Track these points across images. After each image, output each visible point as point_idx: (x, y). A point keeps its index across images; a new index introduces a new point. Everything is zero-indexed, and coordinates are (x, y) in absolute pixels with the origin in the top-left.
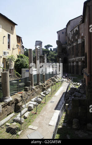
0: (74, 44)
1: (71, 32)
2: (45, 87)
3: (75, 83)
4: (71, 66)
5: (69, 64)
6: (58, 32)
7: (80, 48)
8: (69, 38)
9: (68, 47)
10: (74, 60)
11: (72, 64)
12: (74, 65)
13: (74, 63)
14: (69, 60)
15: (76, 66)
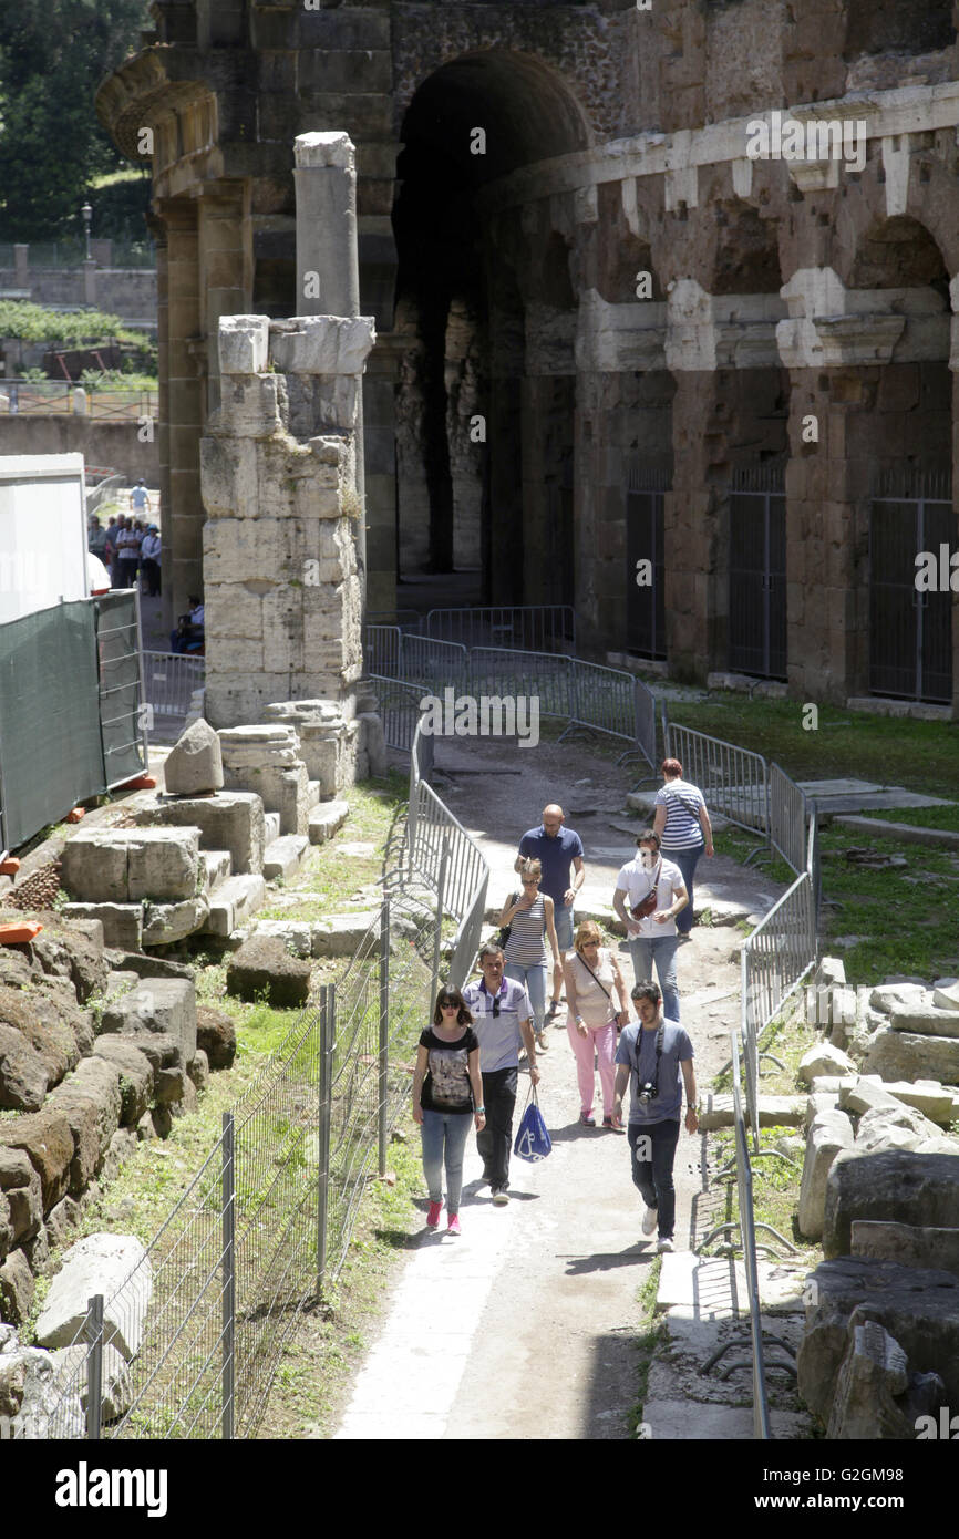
10: (797, 195)
11: (710, 338)
12: (795, 346)
13: (784, 292)
14: (611, 191)
15: (856, 395)
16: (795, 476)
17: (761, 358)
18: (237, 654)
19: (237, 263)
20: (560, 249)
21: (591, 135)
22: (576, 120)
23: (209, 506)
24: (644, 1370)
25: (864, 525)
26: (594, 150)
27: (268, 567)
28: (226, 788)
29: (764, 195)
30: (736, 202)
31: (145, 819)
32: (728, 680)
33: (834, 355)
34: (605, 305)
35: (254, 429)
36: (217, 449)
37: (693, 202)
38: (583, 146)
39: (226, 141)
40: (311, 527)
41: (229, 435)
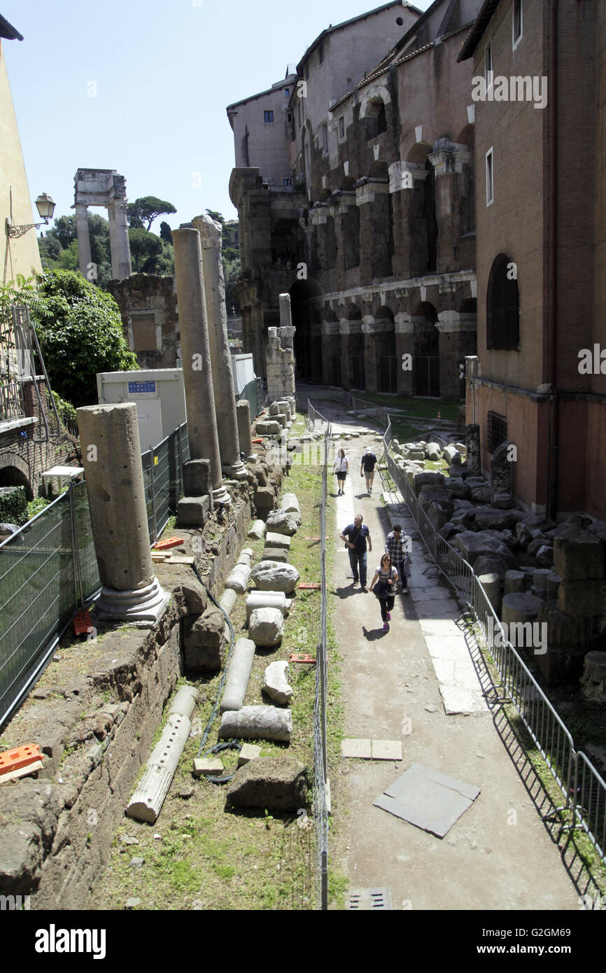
0: (364, 197)
1: (332, 110)
2: (262, 484)
3: (412, 446)
4: (339, 337)
5: (327, 328)
6: (232, 111)
7: (405, 225)
8: (317, 153)
9: (318, 218)
10: (364, 302)
11: (348, 328)
12: (365, 329)
13: (363, 320)
14: (327, 303)
15: (377, 337)
16: (366, 352)
17: (359, 332)
18: (273, 389)
19: (260, 318)
20: (317, 313)
21: (323, 293)
22: (320, 290)
23: (268, 362)
24: (386, 512)
25: (379, 361)
26: (323, 295)
27: (279, 373)
28: (280, 413)
29: (358, 302)
30: (352, 304)
31: (266, 420)
32: (354, 390)
33: (373, 331)
34: (327, 323)
35: (276, 348)
36: (269, 351)
37: (344, 304)
38: (321, 294)
39: (258, 296)
40: (286, 365)
41: (271, 349)
